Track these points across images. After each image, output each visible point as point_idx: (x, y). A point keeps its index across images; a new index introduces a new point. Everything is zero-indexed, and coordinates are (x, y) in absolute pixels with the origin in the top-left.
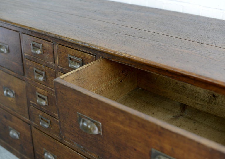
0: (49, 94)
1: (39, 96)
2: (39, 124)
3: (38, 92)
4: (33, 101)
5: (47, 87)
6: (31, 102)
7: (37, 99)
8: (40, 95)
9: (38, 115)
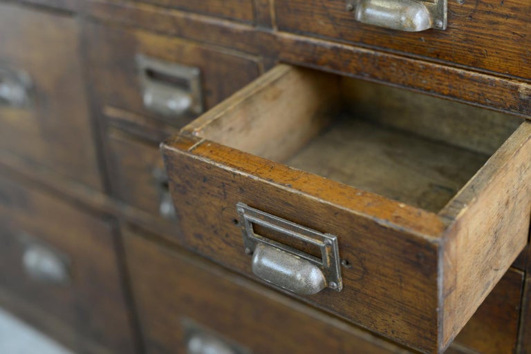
0: (206, 55)
1: (151, 74)
2: (156, 211)
3: (149, 55)
4: (122, 106)
5: (194, 17)
6: (111, 112)
7: (139, 92)
8: (158, 67)
9: (150, 169)
